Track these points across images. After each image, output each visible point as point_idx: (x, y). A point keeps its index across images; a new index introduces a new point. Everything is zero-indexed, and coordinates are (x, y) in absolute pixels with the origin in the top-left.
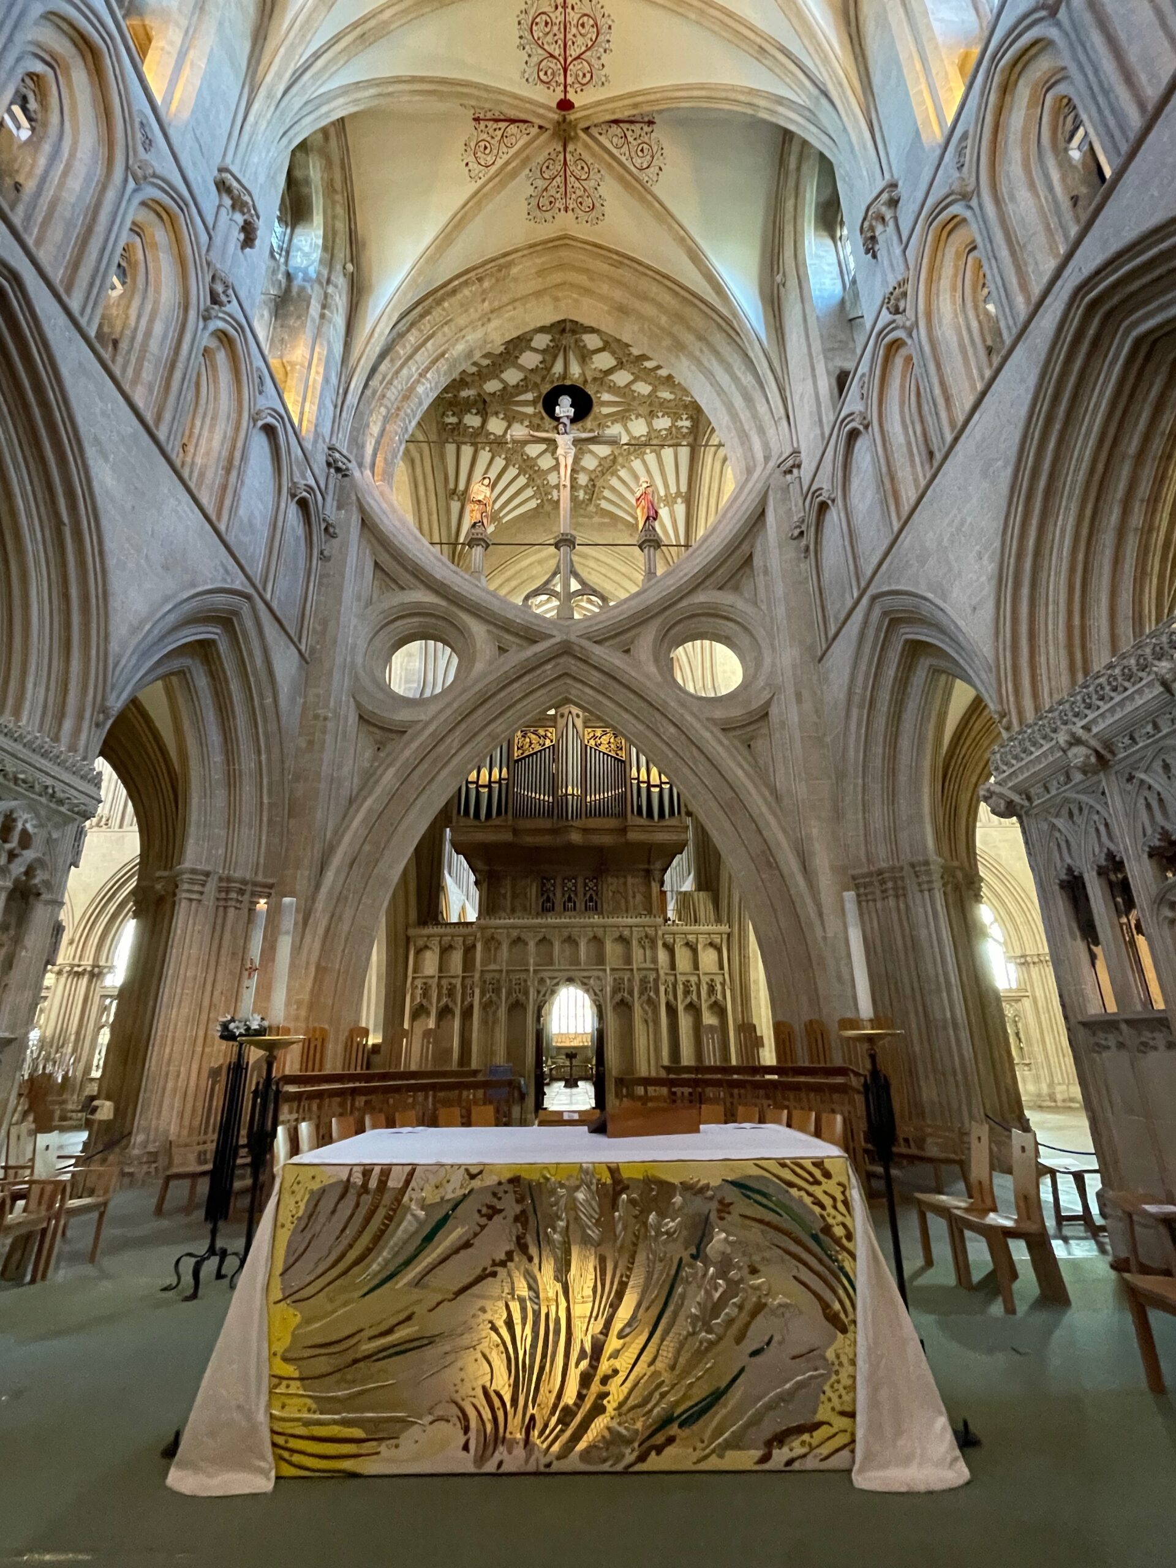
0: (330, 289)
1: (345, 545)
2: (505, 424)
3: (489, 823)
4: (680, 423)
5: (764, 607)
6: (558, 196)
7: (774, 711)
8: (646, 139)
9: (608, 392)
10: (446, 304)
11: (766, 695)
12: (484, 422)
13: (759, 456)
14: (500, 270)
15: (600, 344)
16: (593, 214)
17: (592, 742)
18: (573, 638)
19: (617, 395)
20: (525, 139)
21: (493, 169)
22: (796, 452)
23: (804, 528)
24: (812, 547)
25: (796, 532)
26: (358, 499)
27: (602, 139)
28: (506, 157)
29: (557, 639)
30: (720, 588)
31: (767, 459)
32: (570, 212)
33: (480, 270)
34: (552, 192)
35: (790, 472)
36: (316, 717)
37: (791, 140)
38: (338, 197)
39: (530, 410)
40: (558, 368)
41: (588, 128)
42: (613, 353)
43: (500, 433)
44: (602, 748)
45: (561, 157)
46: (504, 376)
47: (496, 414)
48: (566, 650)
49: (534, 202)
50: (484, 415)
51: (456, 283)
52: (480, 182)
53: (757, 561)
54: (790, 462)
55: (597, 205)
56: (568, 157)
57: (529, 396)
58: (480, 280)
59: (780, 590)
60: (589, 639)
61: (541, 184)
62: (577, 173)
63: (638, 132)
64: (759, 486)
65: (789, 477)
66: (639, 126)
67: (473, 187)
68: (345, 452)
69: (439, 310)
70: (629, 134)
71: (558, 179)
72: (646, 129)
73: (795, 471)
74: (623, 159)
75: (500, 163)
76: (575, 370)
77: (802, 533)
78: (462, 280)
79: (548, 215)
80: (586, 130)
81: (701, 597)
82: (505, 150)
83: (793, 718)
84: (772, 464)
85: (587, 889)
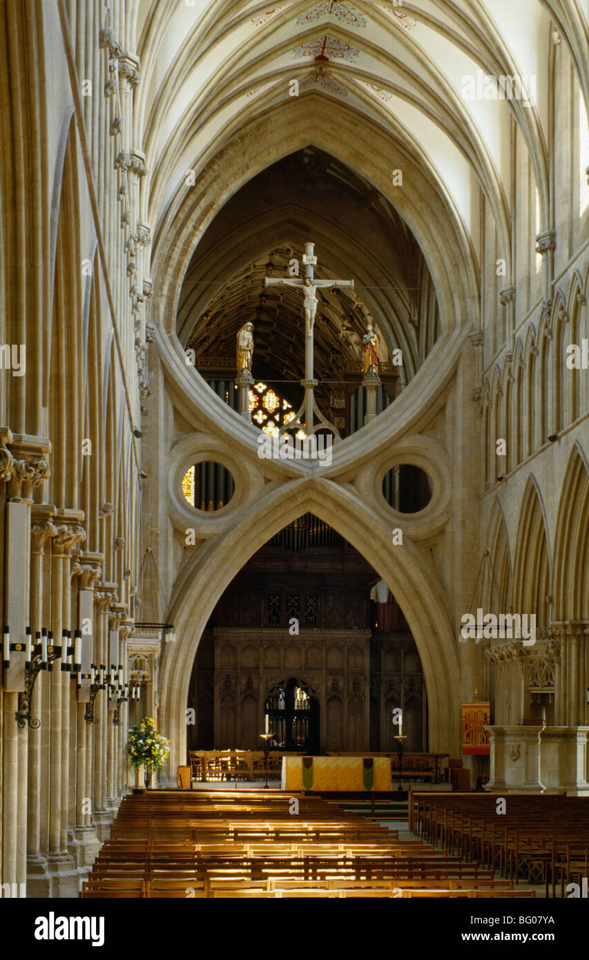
1: (156, 401)
5: (449, 450)
7: (449, 529)
10: (216, 167)
11: (443, 519)
13: (459, 318)
14: (258, 128)
18: (317, 478)
22: (482, 334)
23: (480, 395)
25: (477, 395)
26: (162, 361)
29: (306, 479)
30: (420, 433)
31: (464, 322)
33: (243, 131)
36: (152, 533)
48: (311, 485)
53: (449, 410)
54: (477, 339)
58: (242, 138)
59: (459, 442)
60: (326, 478)
65: (476, 348)
77: (479, 398)
83: (459, 539)
84: (466, 331)
85: (308, 604)
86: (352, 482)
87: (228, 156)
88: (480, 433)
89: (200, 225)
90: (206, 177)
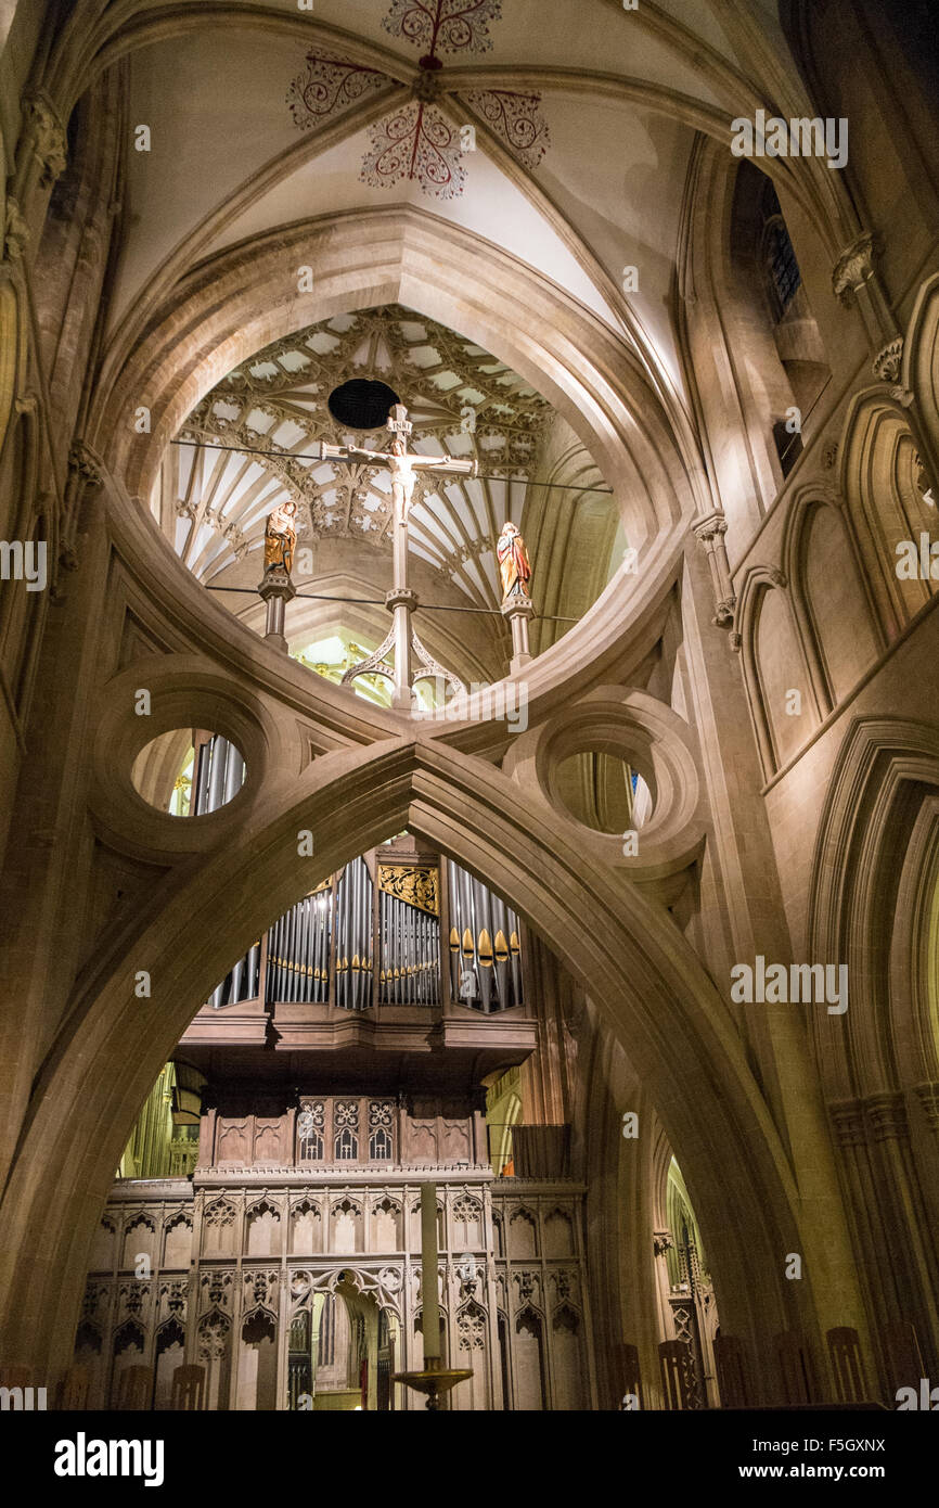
0: (91, 234)
2: (271, 420)
3: (227, 1011)
4: (518, 445)
6: (404, 159)
7: (707, 860)
8: (528, 115)
9: (424, 395)
10: (242, 269)
11: (695, 839)
12: (244, 414)
13: (665, 511)
14: (316, 235)
15: (425, 336)
16: (448, 186)
17: (389, 887)
18: (425, 741)
19: (437, 401)
20: (373, 91)
21: (327, 118)
22: (720, 514)
23: (733, 614)
24: (745, 640)
25: (722, 617)
26: (109, 520)
27: (473, 107)
28: (345, 108)
30: (621, 684)
31: (677, 518)
32: (416, 181)
33: (291, 233)
34: (397, 153)
35: (711, 538)
36: (35, 841)
37: (704, 147)
38: (111, 120)
39: (310, 406)
40: (361, 357)
41: (456, 93)
42: (440, 349)
43: (262, 430)
44: (401, 896)
45: (416, 117)
46: (280, 359)
47: (262, 406)
48: (414, 756)
49: (372, 162)
50: (243, 404)
51: (258, 243)
52: (307, 131)
53: (669, 650)
54: (710, 526)
55: (454, 176)
56: (424, 118)
57: (312, 388)
58: (290, 243)
59: (703, 693)
60: (448, 743)
61: (385, 143)
62: (433, 138)
63: (519, 106)
64: (669, 551)
65: (707, 544)
66: (519, 100)
67: (298, 135)
68: (94, 453)
69: (232, 274)
70: (507, 107)
71: (407, 141)
72: (528, 104)
73: (717, 537)
74: (498, 132)
75: (337, 112)
76: (384, 362)
77: (730, 619)
78: (266, 241)
79: (387, 179)
80: (454, 95)
81: (598, 694)
82: (346, 99)
83: (735, 872)
84: (683, 525)
85: (374, 1120)
86: (499, 764)
87: (264, 259)
88: (740, 680)
89: (208, 354)
90: (225, 278)
